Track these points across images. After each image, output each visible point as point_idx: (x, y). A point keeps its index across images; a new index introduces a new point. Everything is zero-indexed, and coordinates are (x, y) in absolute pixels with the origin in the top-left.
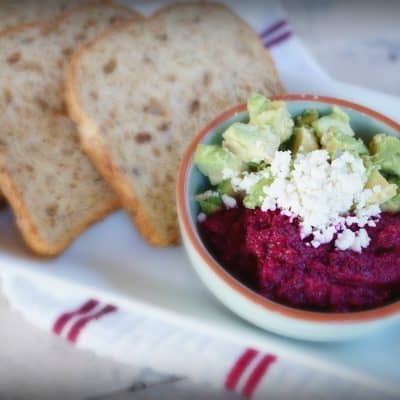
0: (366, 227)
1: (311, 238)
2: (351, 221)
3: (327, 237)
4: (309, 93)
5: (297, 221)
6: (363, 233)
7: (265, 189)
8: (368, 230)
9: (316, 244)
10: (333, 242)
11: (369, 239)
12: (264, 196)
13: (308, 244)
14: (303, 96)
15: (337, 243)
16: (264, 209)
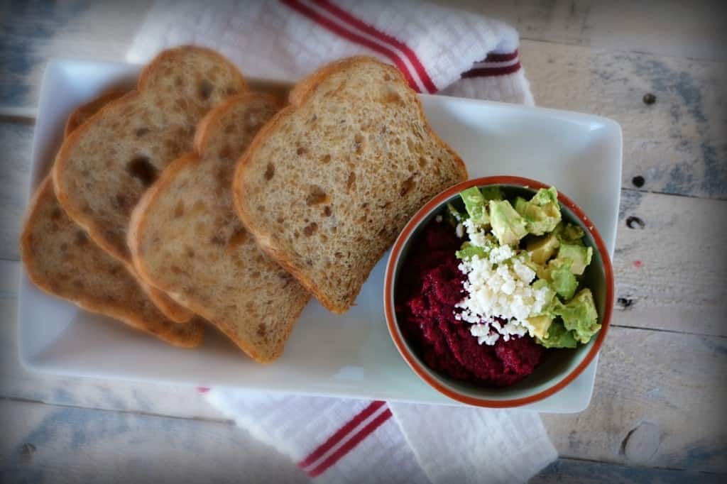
0: (502, 336)
1: (460, 310)
2: (496, 325)
3: (471, 320)
4: (592, 220)
5: (466, 294)
6: (496, 337)
7: (475, 257)
8: (500, 338)
9: (458, 318)
10: (471, 325)
11: (493, 344)
12: (470, 260)
13: (454, 313)
14: (585, 218)
15: (473, 327)
16: (461, 267)
